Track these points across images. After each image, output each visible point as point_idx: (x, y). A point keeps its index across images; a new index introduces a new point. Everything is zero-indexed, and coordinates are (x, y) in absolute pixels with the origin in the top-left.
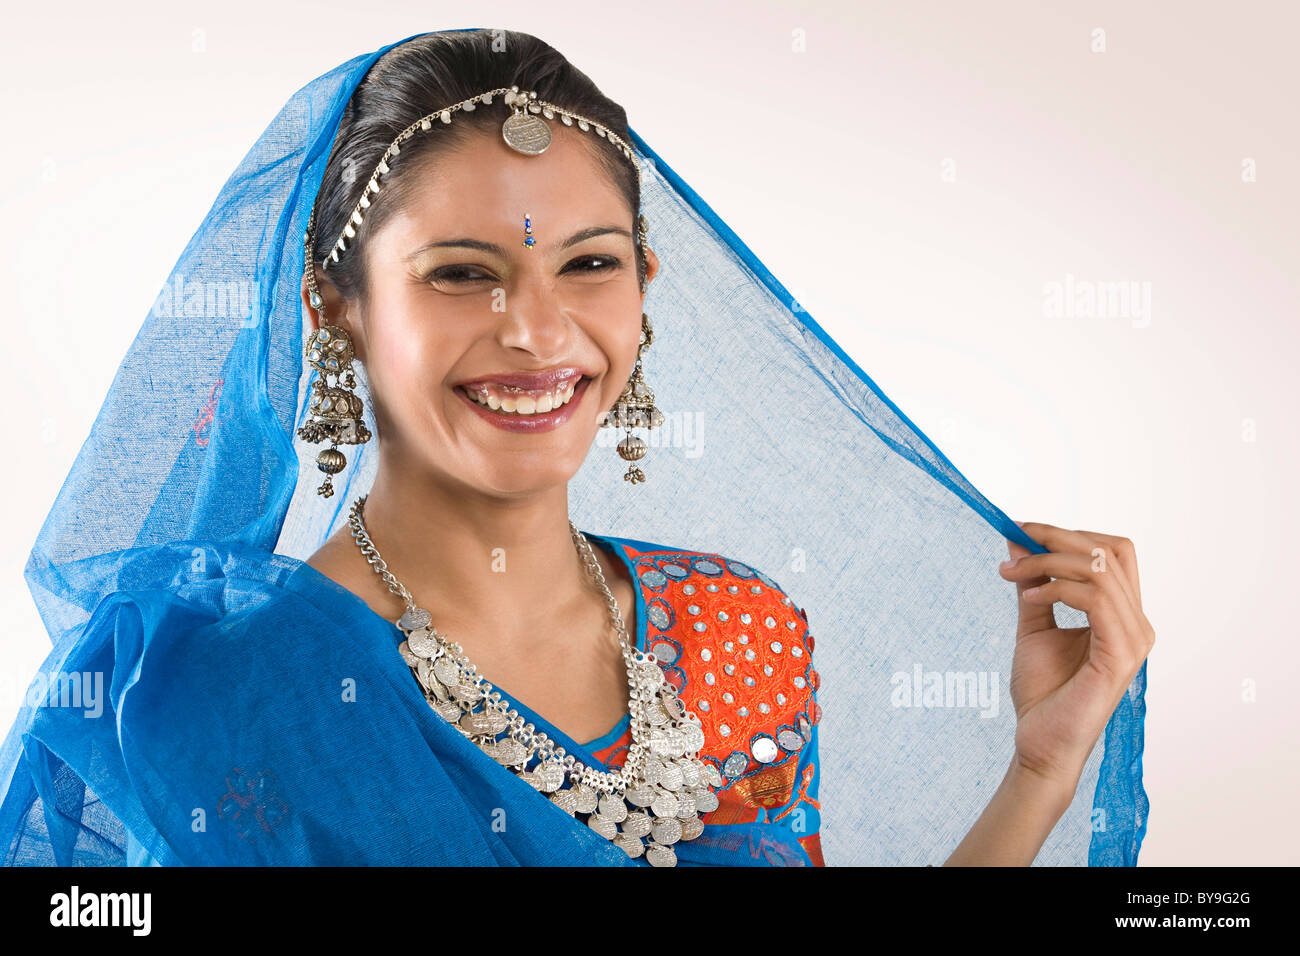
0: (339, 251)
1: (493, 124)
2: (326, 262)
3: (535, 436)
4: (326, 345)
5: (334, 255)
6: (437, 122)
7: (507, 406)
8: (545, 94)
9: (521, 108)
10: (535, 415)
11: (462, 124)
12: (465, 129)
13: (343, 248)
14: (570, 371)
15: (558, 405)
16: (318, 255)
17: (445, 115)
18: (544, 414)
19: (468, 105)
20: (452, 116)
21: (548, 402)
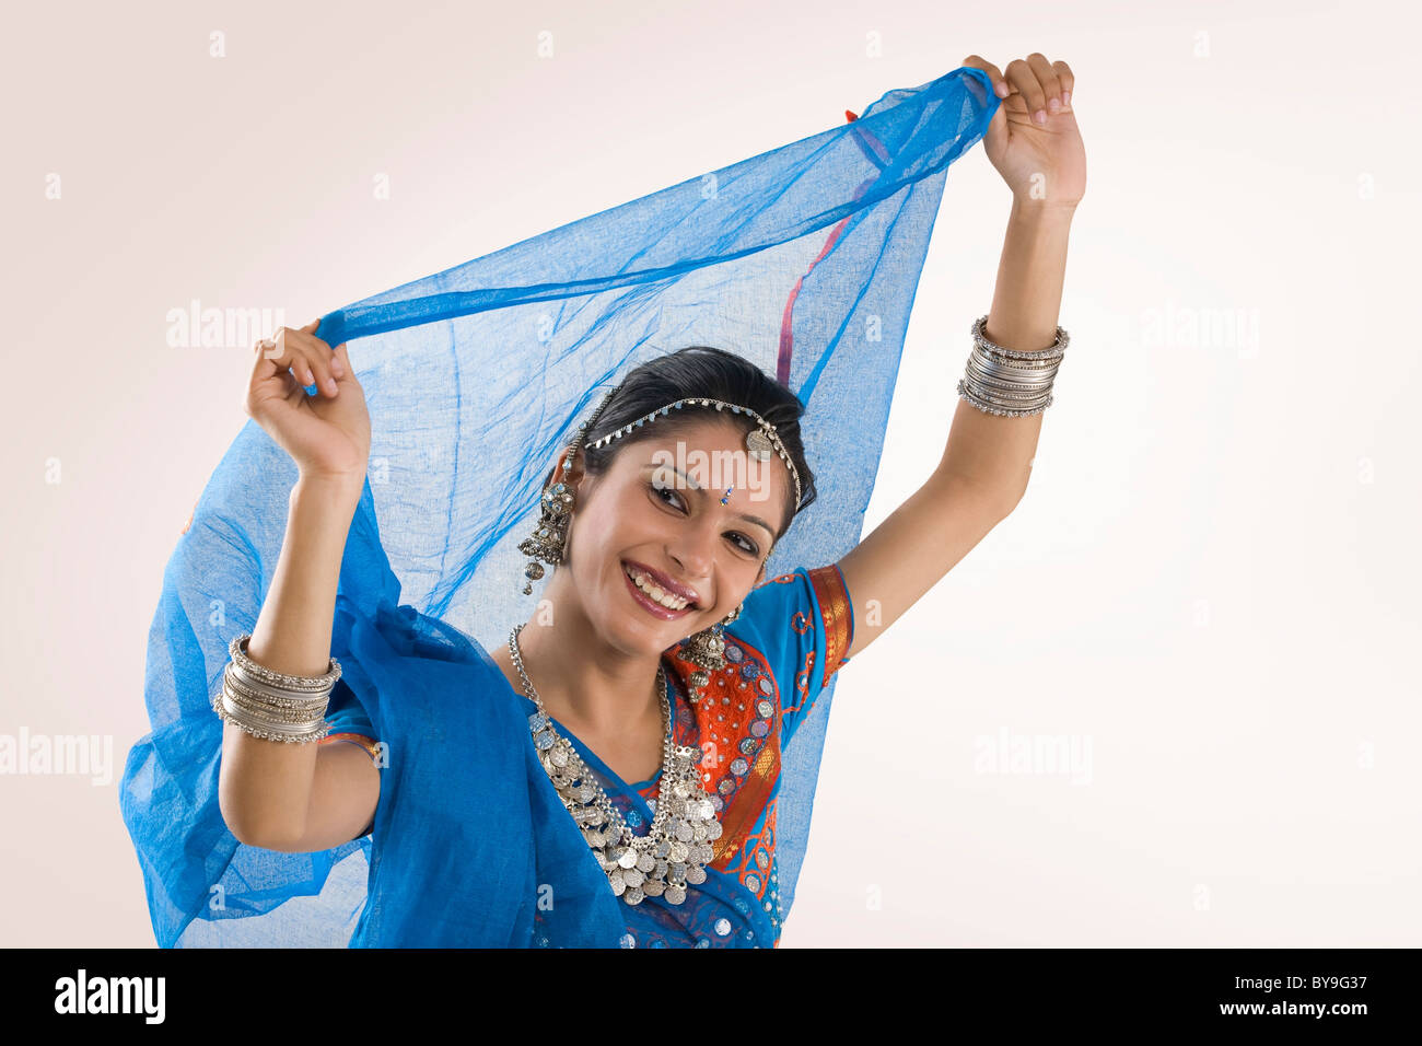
0: (604, 443)
1: (744, 427)
2: (589, 445)
3: (650, 616)
4: (560, 494)
5: (598, 444)
6: (712, 406)
7: (647, 588)
8: (782, 431)
9: (764, 431)
10: (658, 603)
11: (726, 416)
12: (726, 419)
13: (608, 442)
14: (694, 594)
15: (674, 607)
16: (585, 439)
17: (720, 406)
18: (663, 606)
19: (736, 409)
20: (724, 408)
21: (671, 601)
